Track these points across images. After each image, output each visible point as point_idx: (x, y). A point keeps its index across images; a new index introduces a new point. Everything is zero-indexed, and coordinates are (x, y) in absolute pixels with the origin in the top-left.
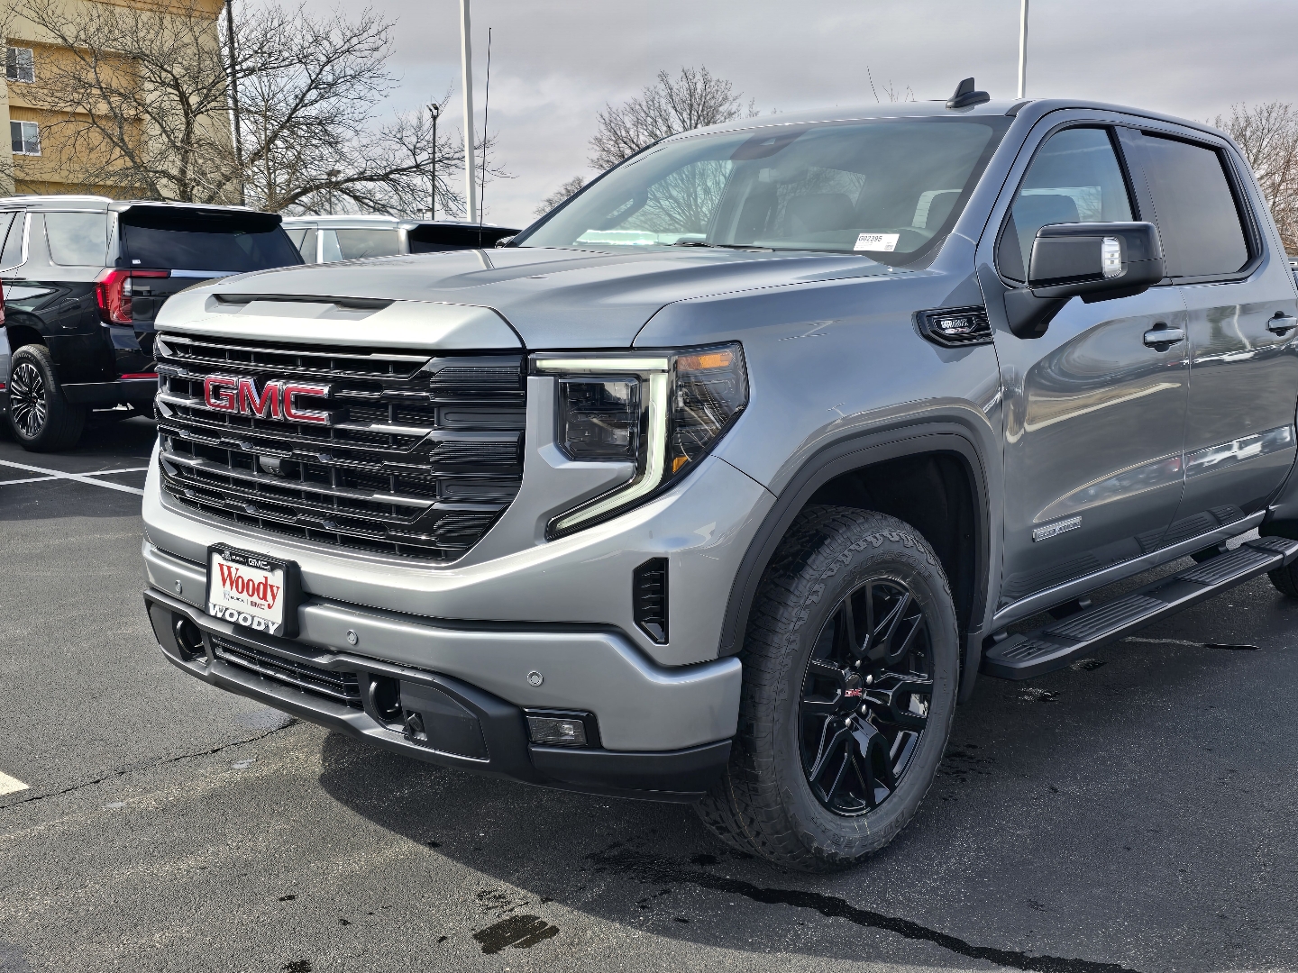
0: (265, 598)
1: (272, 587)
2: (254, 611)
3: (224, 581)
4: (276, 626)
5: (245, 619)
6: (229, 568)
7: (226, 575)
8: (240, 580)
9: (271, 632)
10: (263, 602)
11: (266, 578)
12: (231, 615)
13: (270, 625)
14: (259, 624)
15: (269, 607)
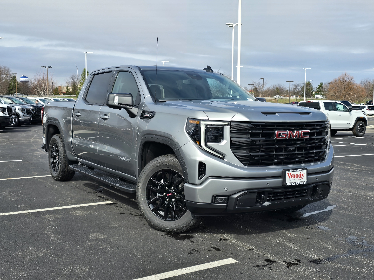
0: (301, 177)
1: (302, 174)
2: (299, 181)
3: (289, 177)
4: (305, 182)
5: (297, 183)
6: (291, 174)
7: (290, 175)
8: (294, 175)
9: (305, 183)
10: (300, 178)
11: (301, 173)
12: (293, 184)
13: (304, 182)
14: (301, 183)
15: (302, 178)
